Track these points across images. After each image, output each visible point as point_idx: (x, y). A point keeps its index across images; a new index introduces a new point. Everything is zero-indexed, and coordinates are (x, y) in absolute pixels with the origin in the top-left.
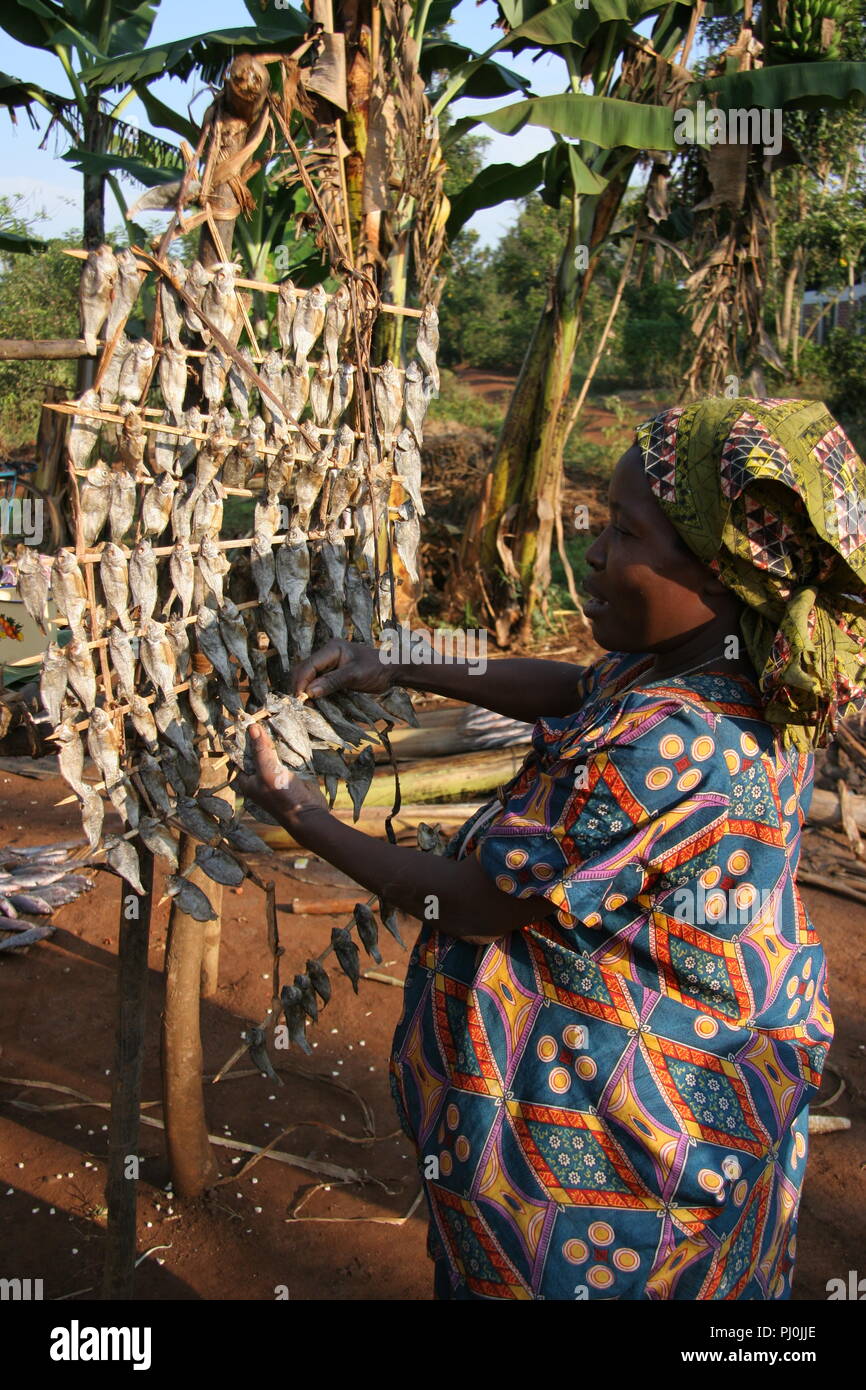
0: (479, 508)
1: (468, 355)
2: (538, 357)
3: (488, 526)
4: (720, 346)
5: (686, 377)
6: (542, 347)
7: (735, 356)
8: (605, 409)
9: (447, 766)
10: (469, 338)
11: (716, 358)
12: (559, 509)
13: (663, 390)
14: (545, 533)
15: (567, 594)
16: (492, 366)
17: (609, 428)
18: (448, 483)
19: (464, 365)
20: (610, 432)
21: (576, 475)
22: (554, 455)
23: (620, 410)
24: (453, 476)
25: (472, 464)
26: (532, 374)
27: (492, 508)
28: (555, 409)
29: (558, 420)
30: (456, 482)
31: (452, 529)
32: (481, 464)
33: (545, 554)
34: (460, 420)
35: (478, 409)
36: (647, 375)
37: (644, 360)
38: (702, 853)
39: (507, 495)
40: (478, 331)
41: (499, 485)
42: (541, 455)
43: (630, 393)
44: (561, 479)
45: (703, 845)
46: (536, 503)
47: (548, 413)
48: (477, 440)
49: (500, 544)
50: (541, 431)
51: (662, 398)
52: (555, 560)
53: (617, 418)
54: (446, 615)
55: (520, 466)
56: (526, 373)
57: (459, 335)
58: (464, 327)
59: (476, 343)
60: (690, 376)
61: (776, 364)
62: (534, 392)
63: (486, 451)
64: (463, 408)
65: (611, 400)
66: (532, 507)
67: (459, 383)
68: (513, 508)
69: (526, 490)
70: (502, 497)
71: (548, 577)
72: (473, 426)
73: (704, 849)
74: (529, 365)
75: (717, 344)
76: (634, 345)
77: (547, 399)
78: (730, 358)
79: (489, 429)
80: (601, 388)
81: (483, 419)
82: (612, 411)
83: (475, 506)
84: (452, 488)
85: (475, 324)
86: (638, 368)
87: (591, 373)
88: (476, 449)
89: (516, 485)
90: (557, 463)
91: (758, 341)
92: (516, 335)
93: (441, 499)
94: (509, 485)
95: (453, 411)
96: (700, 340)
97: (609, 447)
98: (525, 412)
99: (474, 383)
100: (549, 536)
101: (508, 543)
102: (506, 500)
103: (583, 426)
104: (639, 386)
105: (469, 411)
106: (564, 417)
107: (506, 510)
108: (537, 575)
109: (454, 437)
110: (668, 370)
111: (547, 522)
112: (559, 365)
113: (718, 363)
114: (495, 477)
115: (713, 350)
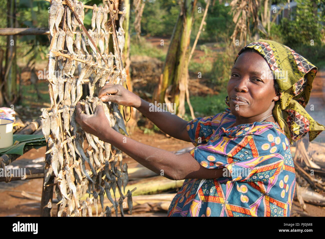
0: (158, 87)
1: (150, 32)
2: (178, 32)
3: (161, 94)
4: (244, 26)
5: (231, 38)
6: (179, 28)
7: (249, 30)
8: (200, 50)
9: (151, 181)
10: (150, 26)
11: (242, 30)
12: (187, 86)
13: (222, 43)
14: (182, 95)
15: (191, 118)
16: (159, 36)
17: (202, 57)
18: (145, 78)
19: (149, 35)
20: (203, 58)
21: (192, 74)
22: (185, 67)
23: (206, 50)
24: (147, 76)
25: (153, 71)
26: (176, 38)
27: (163, 87)
28: (185, 50)
29: (186, 54)
30: (148, 78)
31: (148, 95)
32: (157, 71)
33: (182, 103)
34: (148, 55)
35: (155, 51)
36: (216, 37)
37: (214, 32)
38: (270, 170)
39: (168, 82)
40: (153, 23)
41: (165, 79)
42: (180, 67)
43: (209, 44)
44: (187, 76)
45: (271, 168)
46: (179, 85)
47: (182, 52)
48: (155, 63)
49: (166, 100)
50: (179, 58)
51: (222, 45)
52: (186, 105)
53: (205, 54)
54: (147, 126)
55: (172, 72)
56: (174, 38)
57: (146, 25)
58: (148, 21)
59: (152, 27)
60: (233, 37)
61: (264, 32)
62: (177, 44)
63: (158, 66)
64: (149, 51)
65: (203, 47)
66: (177, 86)
67: (147, 42)
68: (170, 87)
69: (175, 80)
70: (166, 82)
71: (184, 111)
72: (153, 57)
73: (271, 169)
74: (175, 35)
75: (242, 25)
76: (210, 27)
77: (182, 47)
78: (247, 30)
79: (159, 58)
80: (201, 42)
81: (156, 55)
82: (203, 51)
83: (156, 86)
84: (147, 80)
85: (152, 20)
86: (211, 35)
87: (198, 37)
88: (155, 66)
89: (171, 78)
90: (186, 70)
91: (257, 24)
92: (167, 24)
93: (143, 84)
94: (169, 78)
95: (146, 52)
96: (236, 24)
97: (203, 64)
98: (174, 52)
99: (153, 42)
100: (184, 96)
101: (169, 99)
102: (168, 84)
103: (194, 56)
104: (213, 41)
105: (152, 52)
106: (187, 53)
107: (168, 87)
108: (180, 110)
109: (146, 62)
110: (224, 35)
111: (183, 91)
112: (186, 35)
113: (243, 32)
114: (164, 76)
115: (241, 28)
